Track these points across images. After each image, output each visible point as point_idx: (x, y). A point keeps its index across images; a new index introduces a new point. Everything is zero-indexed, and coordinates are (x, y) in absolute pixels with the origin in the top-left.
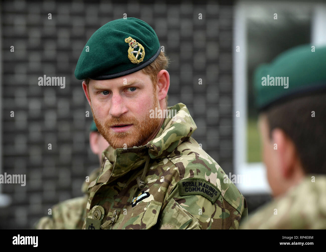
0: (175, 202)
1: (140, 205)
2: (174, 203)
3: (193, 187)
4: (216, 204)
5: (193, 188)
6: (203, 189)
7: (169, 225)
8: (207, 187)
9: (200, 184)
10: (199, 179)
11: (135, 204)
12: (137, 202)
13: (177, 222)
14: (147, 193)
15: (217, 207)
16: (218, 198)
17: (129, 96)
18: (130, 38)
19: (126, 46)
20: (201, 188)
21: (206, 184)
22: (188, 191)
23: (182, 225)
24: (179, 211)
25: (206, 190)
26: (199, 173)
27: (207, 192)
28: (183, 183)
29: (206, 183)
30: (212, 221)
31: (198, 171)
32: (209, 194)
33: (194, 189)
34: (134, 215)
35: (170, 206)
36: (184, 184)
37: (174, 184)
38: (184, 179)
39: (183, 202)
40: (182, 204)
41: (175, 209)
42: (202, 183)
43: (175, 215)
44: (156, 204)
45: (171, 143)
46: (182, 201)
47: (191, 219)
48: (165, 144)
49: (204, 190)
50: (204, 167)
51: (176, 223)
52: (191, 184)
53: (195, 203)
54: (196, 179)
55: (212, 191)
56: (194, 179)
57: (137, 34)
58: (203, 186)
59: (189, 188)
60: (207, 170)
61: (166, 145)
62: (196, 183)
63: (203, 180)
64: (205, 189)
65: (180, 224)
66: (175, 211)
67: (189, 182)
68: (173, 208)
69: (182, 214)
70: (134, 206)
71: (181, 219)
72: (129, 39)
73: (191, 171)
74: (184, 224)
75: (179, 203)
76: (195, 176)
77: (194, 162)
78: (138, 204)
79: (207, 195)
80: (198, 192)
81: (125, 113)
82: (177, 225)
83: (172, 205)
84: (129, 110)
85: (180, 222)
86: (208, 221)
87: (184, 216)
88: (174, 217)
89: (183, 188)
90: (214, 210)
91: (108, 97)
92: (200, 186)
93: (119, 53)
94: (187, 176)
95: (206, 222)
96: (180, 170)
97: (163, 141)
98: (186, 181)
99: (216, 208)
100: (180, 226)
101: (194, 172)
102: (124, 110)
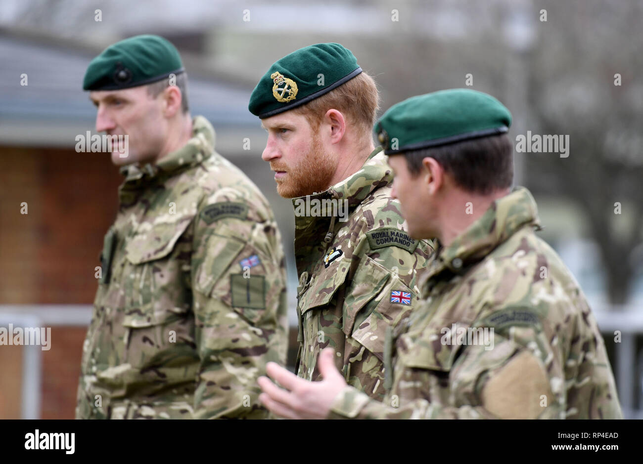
0: (368, 257)
1: (334, 266)
2: (367, 259)
3: (384, 237)
4: (416, 253)
5: (385, 239)
6: (396, 238)
7: (364, 284)
8: (400, 236)
9: (392, 233)
10: (390, 229)
11: (328, 265)
12: (330, 262)
13: (373, 279)
14: (338, 250)
15: (418, 255)
16: (417, 246)
20: (394, 238)
21: (399, 233)
22: (379, 244)
23: (379, 282)
24: (374, 266)
25: (400, 239)
26: (389, 222)
27: (401, 242)
28: (372, 234)
29: (398, 231)
30: (415, 272)
31: (389, 220)
32: (404, 243)
33: (386, 241)
34: (327, 277)
35: (363, 263)
36: (374, 236)
37: (362, 236)
38: (372, 229)
39: (378, 257)
40: (376, 259)
41: (369, 265)
42: (394, 233)
43: (370, 271)
44: (347, 262)
45: (358, 188)
46: (376, 255)
47: (389, 274)
48: (349, 189)
49: (398, 240)
50: (395, 214)
51: (372, 281)
52: (382, 235)
53: (390, 256)
54: (387, 229)
55: (407, 240)
56: (384, 229)
58: (396, 236)
59: (381, 240)
60: (399, 217)
61: (351, 191)
62: (387, 233)
63: (395, 229)
64: (398, 238)
65: (377, 281)
66: (369, 267)
67: (379, 233)
68: (366, 264)
69: (378, 269)
70: (327, 266)
71: (378, 275)
73: (381, 221)
74: (381, 279)
75: (373, 259)
76: (386, 226)
77: (384, 209)
78: (331, 264)
79: (402, 245)
80: (392, 243)
82: (374, 282)
83: (365, 262)
85: (377, 278)
86: (410, 272)
87: (381, 271)
88: (369, 274)
89: (374, 241)
90: (415, 260)
92: (393, 236)
94: (376, 227)
95: (409, 275)
96: (368, 221)
97: (346, 186)
98: (375, 232)
99: (416, 257)
100: (378, 283)
101: (384, 221)
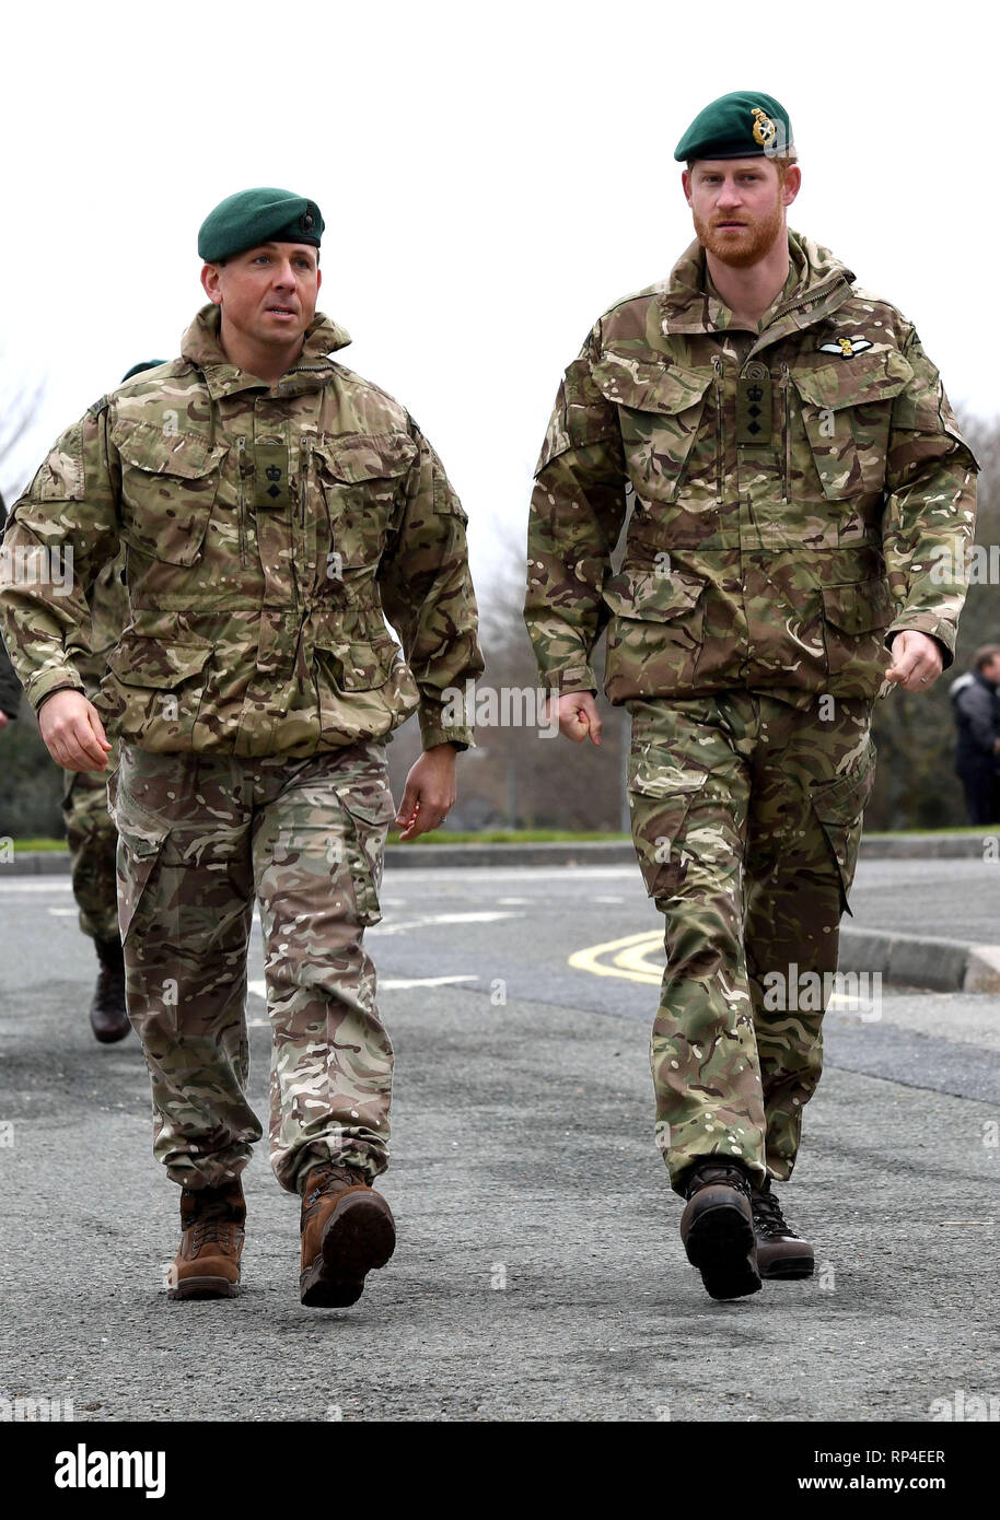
17: (746, 186)
18: (758, 110)
19: (753, 119)
57: (769, 109)
72: (756, 111)
81: (738, 207)
84: (745, 204)
91: (717, 186)
93: (741, 126)
102: (737, 203)
